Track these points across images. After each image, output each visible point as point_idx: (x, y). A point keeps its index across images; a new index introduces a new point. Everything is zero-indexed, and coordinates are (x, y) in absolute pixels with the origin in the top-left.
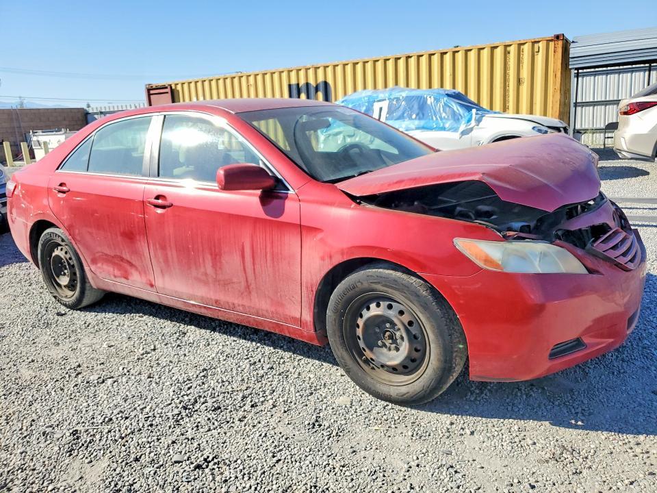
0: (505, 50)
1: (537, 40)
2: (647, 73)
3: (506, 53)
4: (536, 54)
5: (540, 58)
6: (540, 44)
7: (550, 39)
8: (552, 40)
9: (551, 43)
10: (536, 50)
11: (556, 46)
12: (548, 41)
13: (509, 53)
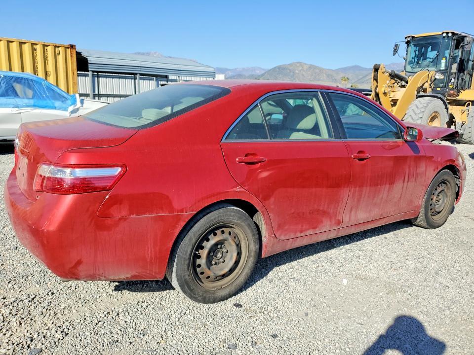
0: (32, 48)
1: (58, 45)
2: (133, 80)
3: (34, 50)
4: (57, 55)
5: (61, 59)
6: (60, 48)
7: (67, 46)
8: (68, 48)
9: (67, 50)
10: (57, 52)
11: (72, 52)
12: (66, 48)
13: (36, 50)
